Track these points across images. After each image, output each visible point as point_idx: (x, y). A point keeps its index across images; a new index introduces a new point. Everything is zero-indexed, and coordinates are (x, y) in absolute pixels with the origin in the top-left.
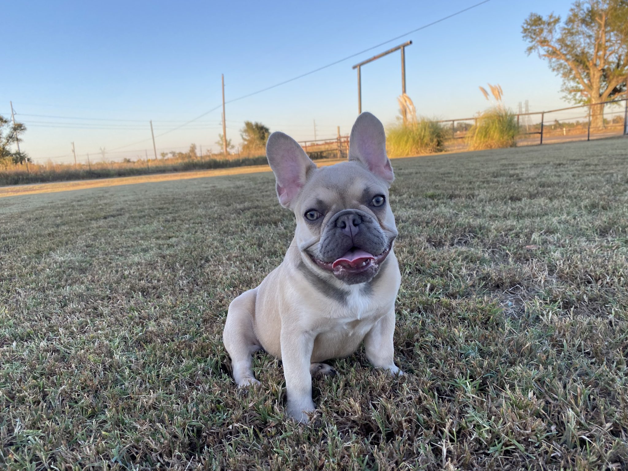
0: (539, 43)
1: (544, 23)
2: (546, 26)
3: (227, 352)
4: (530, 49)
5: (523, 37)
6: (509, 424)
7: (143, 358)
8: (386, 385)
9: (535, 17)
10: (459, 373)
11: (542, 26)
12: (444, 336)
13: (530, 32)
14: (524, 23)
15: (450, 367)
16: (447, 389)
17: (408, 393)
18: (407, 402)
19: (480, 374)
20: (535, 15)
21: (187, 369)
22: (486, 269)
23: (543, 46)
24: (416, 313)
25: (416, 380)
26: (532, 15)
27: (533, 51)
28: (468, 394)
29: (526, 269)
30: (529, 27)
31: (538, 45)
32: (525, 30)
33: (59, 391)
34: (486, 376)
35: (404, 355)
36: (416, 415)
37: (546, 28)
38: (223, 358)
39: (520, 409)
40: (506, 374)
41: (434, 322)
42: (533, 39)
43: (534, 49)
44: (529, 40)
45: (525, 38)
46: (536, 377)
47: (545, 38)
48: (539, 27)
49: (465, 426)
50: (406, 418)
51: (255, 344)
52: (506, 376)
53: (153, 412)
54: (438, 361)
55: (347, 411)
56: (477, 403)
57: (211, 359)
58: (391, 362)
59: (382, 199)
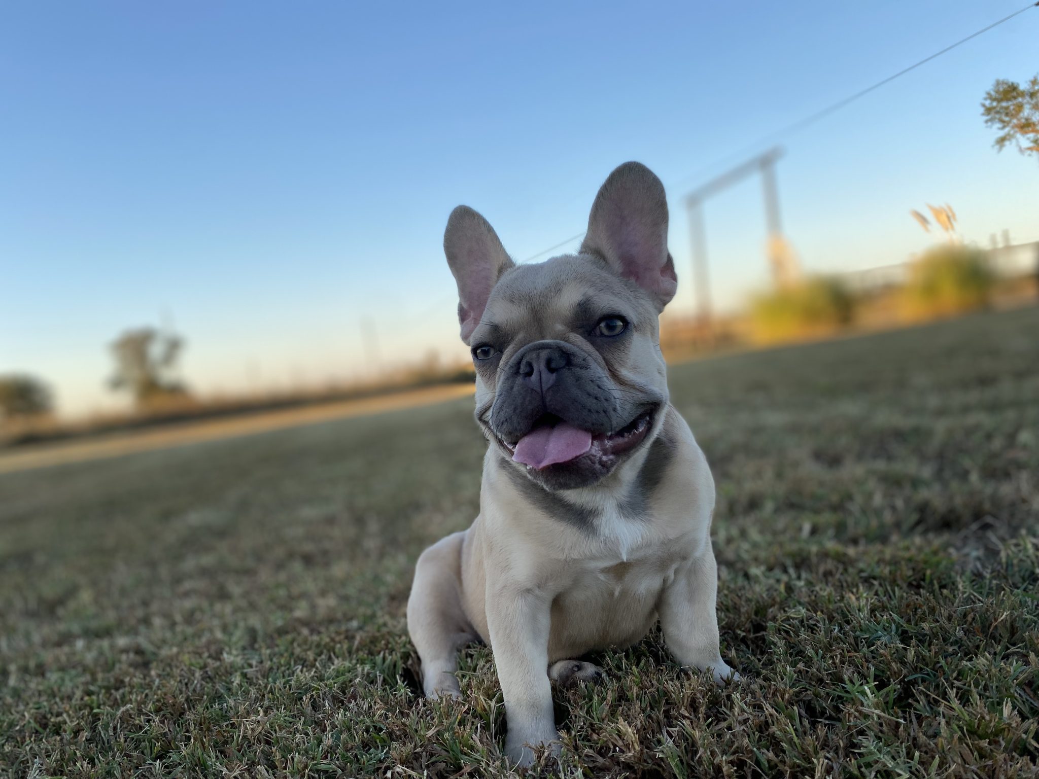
0: (1017, 129)
1: (1022, 94)
2: (1028, 99)
3: (413, 646)
4: (1001, 141)
5: (987, 122)
6: (953, 767)
7: (271, 660)
8: (698, 695)
9: (1005, 86)
10: (853, 673)
11: (1020, 99)
12: (827, 608)
13: (998, 112)
14: (985, 99)
15: (834, 663)
16: (827, 704)
17: (743, 711)
18: (738, 729)
19: (897, 674)
20: (1004, 83)
21: (338, 674)
22: (924, 494)
23: (1026, 133)
24: (777, 573)
25: (761, 687)
26: (998, 83)
27: (1007, 143)
28: (865, 710)
29: (1006, 490)
30: (995, 104)
31: (1016, 132)
32: (988, 110)
33: (119, 713)
34: (911, 678)
35: (748, 647)
36: (752, 751)
37: (1028, 103)
38: (406, 656)
39: (981, 738)
40: (955, 675)
41: (809, 584)
42: (1005, 124)
43: (1009, 140)
44: (999, 125)
45: (989, 124)
46: (1021, 677)
47: (1027, 119)
48: (1015, 102)
49: (856, 772)
50: (731, 758)
51: (463, 631)
52: (955, 679)
53: (259, 748)
54: (810, 652)
55: (613, 744)
56: (885, 728)
57: (384, 659)
58: (716, 656)
59: (620, 323)
